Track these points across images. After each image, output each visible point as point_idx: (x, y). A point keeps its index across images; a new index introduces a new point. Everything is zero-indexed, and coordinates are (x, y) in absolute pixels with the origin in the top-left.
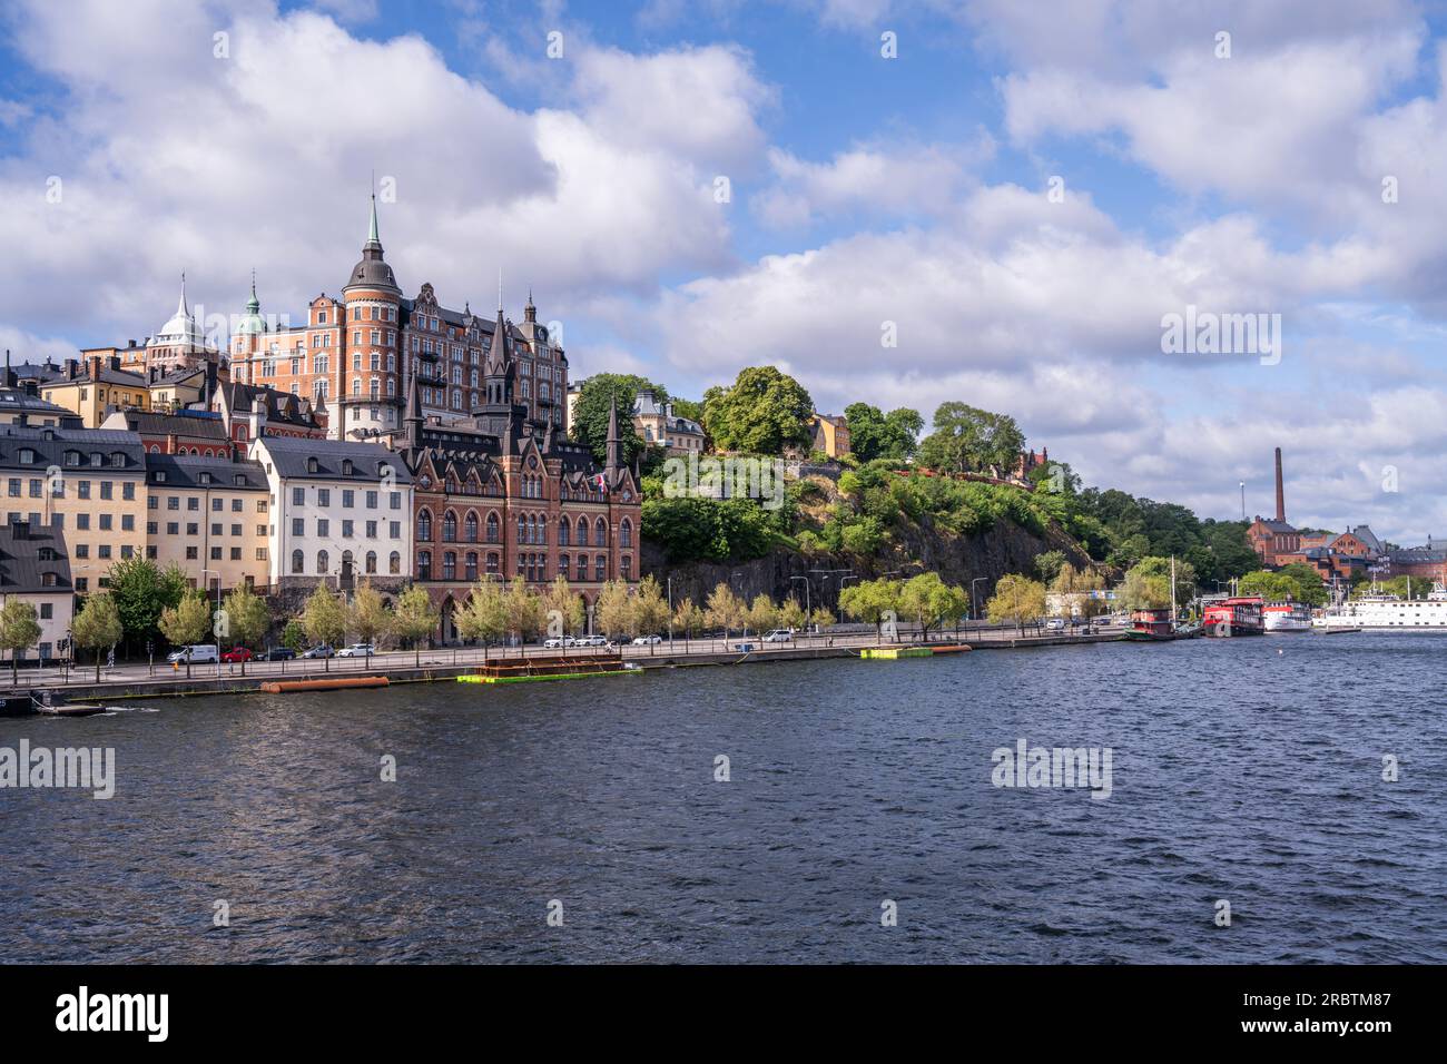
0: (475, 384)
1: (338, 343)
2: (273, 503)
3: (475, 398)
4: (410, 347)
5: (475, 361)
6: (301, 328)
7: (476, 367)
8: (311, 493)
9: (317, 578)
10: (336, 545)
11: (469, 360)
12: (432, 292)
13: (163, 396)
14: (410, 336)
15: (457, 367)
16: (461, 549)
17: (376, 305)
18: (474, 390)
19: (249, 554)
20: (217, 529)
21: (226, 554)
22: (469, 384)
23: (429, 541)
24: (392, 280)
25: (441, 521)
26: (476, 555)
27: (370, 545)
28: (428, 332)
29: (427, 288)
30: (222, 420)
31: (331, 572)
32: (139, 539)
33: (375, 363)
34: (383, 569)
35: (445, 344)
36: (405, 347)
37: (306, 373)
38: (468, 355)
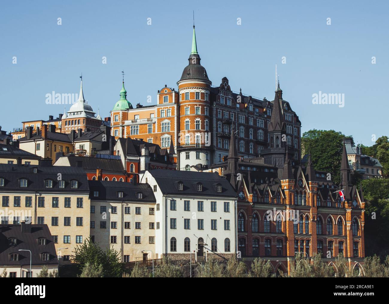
0: (251, 137)
1: (176, 114)
2: (158, 209)
3: (251, 145)
4: (217, 115)
5: (251, 123)
6: (153, 106)
7: (251, 127)
8: (180, 203)
9: (184, 254)
10: (194, 234)
11: (248, 123)
12: (228, 82)
13: (82, 147)
14: (217, 109)
15: (242, 127)
16: (262, 237)
17: (198, 91)
18: (251, 141)
19: (145, 240)
20: (127, 225)
21: (132, 240)
22: (248, 137)
23: (244, 231)
24: (206, 76)
25: (250, 219)
26: (270, 240)
27: (213, 234)
28: (226, 106)
29: (225, 80)
30: (120, 160)
31: (192, 252)
32: (85, 232)
33: (198, 126)
34: (221, 249)
35: (235, 113)
36: (214, 116)
37: (156, 132)
38: (247, 120)
